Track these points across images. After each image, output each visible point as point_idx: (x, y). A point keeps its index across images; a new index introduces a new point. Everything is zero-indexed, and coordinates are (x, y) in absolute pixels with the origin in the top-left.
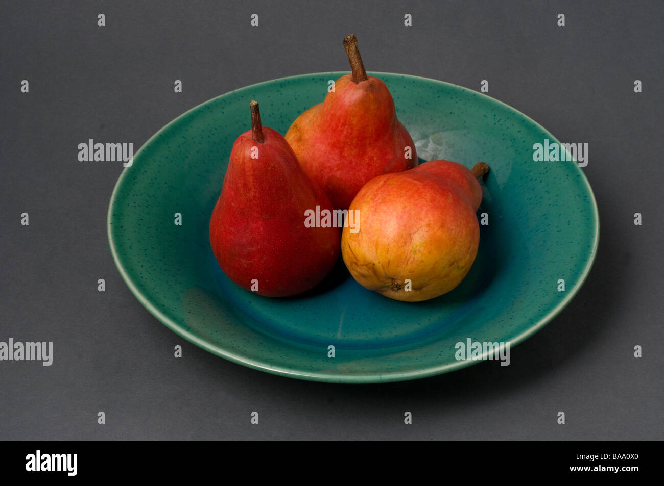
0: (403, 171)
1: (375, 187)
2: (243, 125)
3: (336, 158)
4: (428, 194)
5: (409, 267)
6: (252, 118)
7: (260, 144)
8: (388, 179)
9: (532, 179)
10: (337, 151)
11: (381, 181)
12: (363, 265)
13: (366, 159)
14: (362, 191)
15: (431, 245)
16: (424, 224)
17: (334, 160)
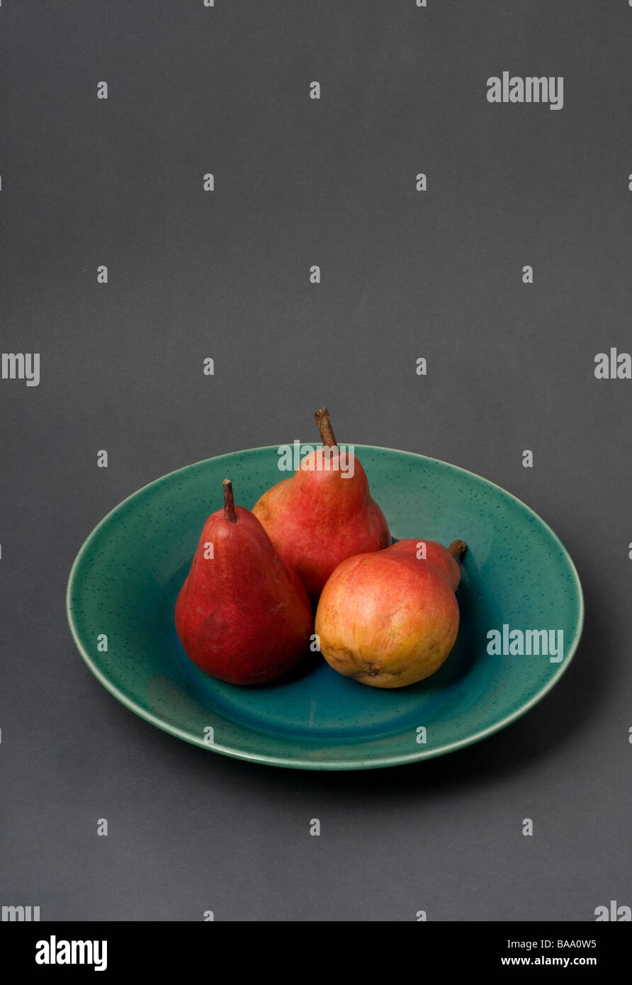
0: (377, 550)
1: (351, 568)
2: (202, 502)
3: (307, 537)
4: (406, 575)
5: (387, 651)
6: (225, 498)
7: (233, 524)
8: (364, 559)
9: (511, 558)
10: (308, 530)
11: (356, 561)
12: (339, 649)
13: (339, 538)
14: (337, 572)
15: (410, 627)
16: (403, 605)
17: (305, 540)
